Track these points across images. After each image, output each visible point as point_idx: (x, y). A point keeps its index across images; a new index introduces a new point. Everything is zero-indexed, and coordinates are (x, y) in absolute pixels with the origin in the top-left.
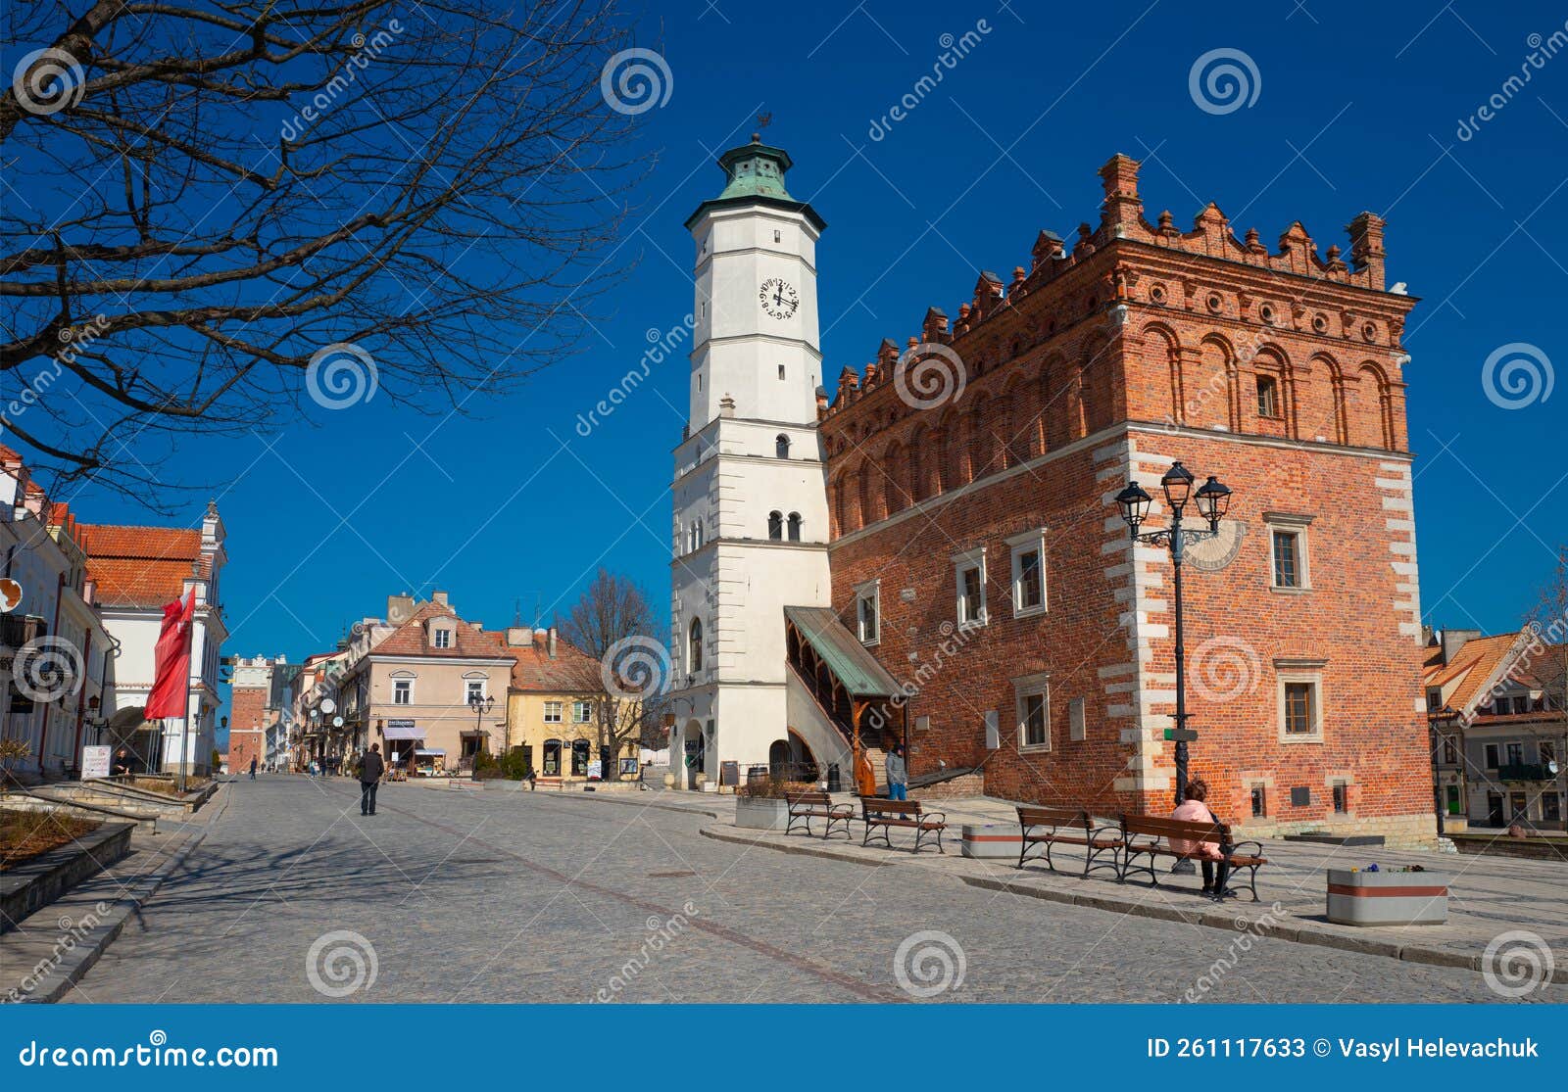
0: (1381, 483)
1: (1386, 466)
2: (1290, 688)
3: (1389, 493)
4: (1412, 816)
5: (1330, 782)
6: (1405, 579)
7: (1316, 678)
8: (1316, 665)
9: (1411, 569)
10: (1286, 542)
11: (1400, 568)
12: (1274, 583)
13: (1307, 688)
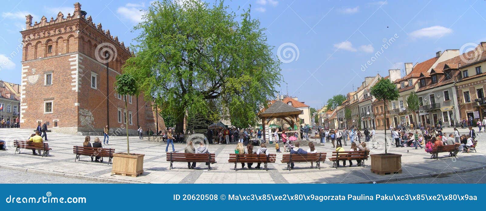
0: (70, 60)
1: (71, 56)
2: (47, 104)
3: (73, 61)
4: (71, 127)
5: (54, 121)
6: (75, 78)
7: (52, 101)
8: (53, 99)
9: (76, 76)
10: (49, 76)
11: (73, 76)
12: (45, 84)
13: (51, 103)
